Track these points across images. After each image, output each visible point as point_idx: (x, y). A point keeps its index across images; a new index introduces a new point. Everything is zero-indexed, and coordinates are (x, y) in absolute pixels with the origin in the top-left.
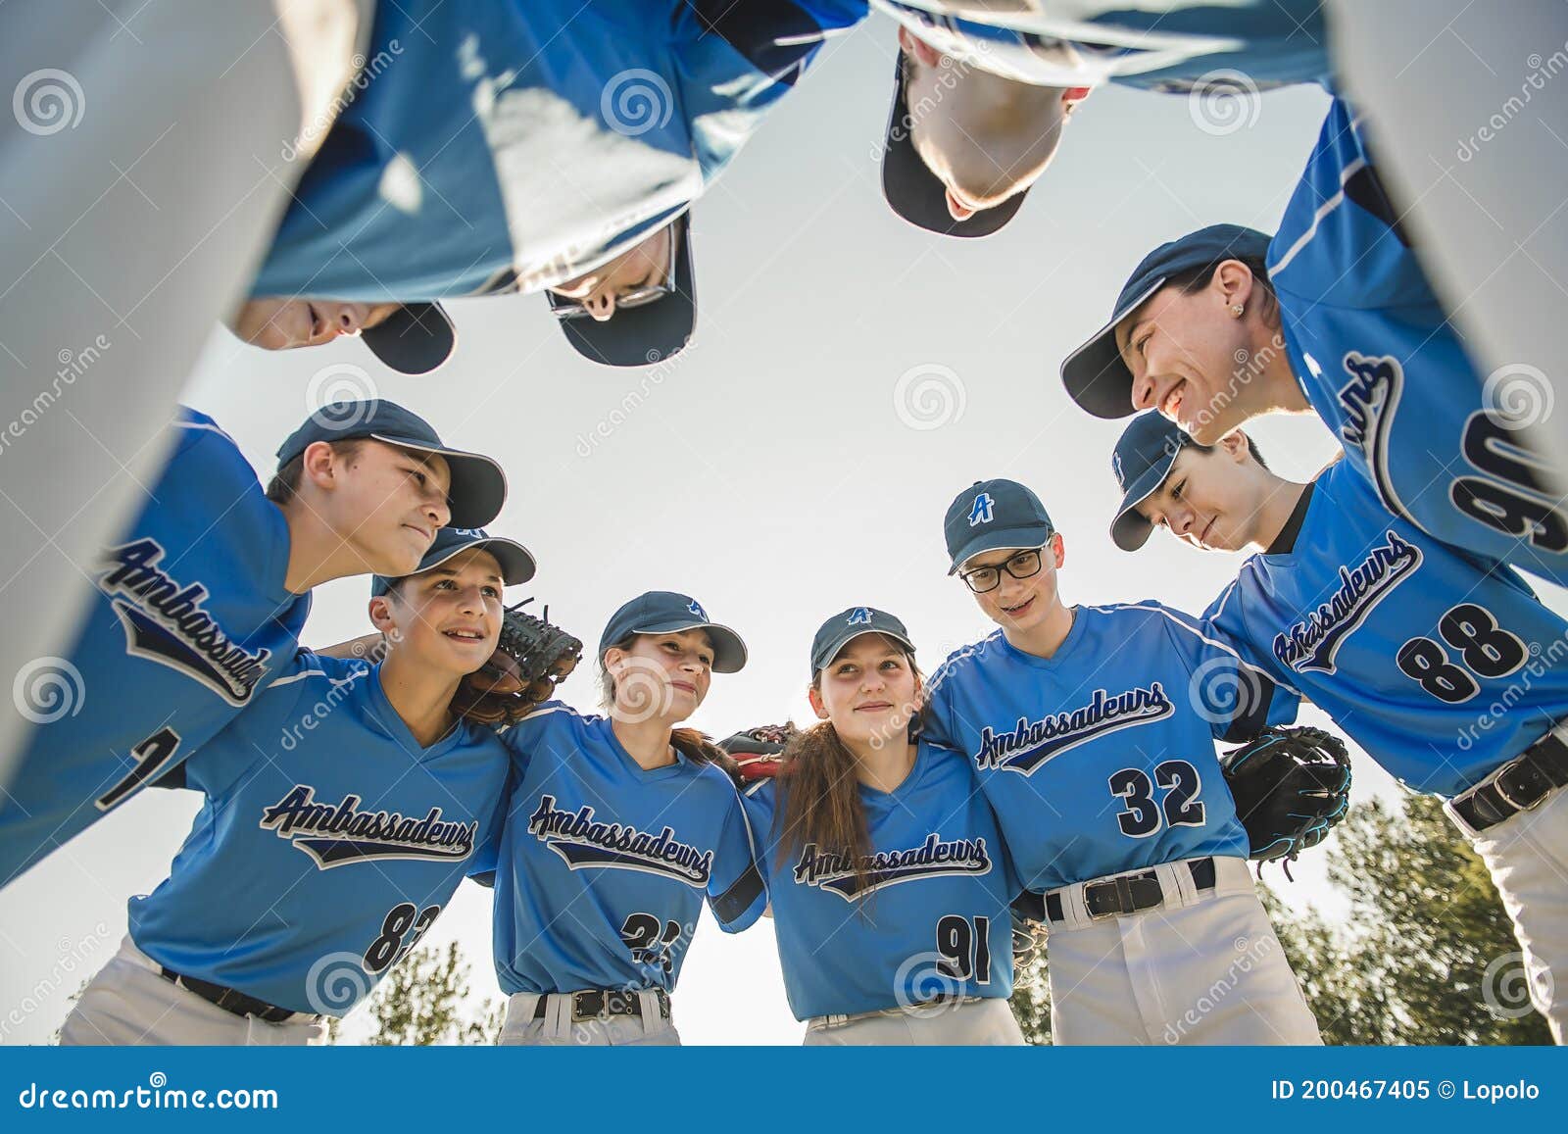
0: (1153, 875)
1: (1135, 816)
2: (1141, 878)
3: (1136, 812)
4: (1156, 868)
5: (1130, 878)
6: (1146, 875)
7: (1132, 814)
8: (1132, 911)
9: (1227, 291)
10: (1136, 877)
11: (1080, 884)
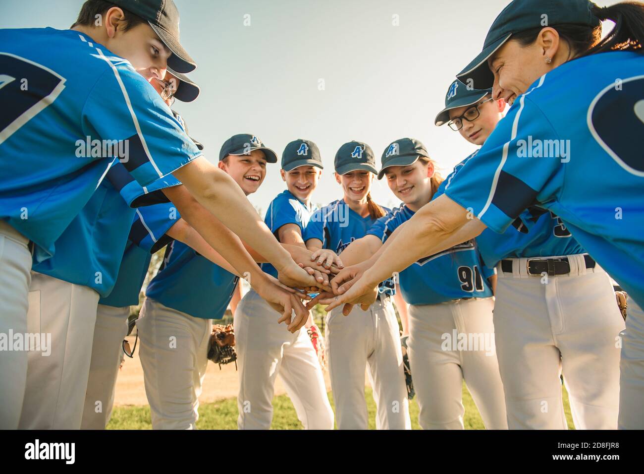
0: (567, 260)
1: (562, 227)
2: (560, 260)
3: (563, 225)
4: (569, 257)
5: (555, 260)
6: (562, 260)
7: (560, 226)
8: (553, 275)
9: (545, 45)
10: (557, 260)
11: (526, 259)
